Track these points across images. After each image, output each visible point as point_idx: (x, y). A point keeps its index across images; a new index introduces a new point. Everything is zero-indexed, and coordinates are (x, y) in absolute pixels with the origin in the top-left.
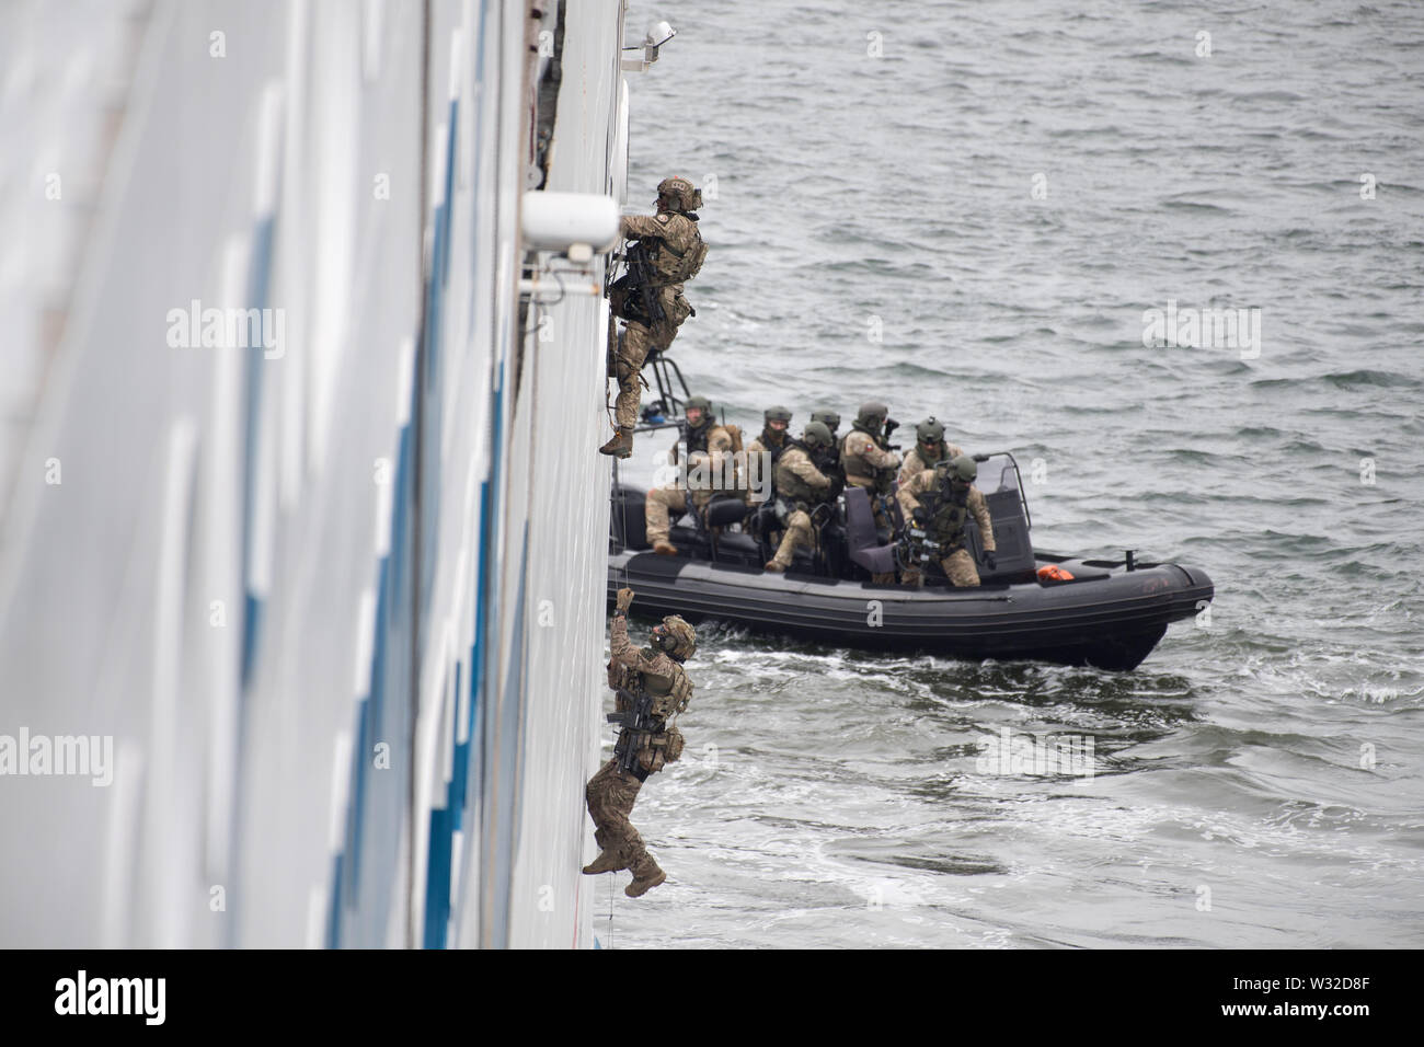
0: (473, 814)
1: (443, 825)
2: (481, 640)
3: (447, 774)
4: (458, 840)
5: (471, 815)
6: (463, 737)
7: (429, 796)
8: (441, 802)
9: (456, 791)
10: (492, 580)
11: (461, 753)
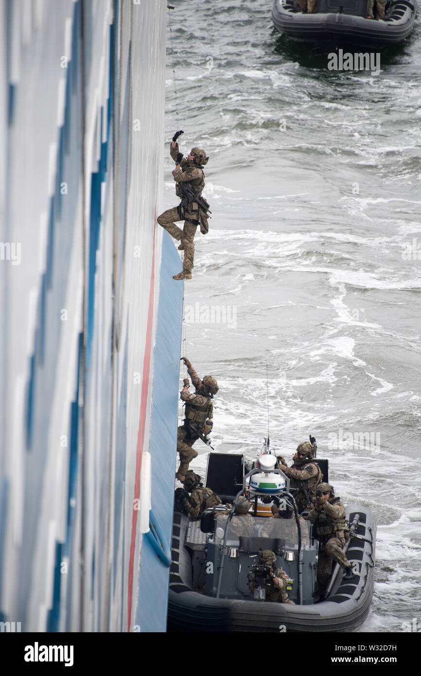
0: (110, 175)
1: (97, 179)
2: (111, 98)
3: (98, 157)
4: (104, 185)
5: (109, 174)
6: (104, 140)
7: (91, 167)
8: (96, 170)
9: (102, 164)
10: (116, 70)
11: (104, 147)
